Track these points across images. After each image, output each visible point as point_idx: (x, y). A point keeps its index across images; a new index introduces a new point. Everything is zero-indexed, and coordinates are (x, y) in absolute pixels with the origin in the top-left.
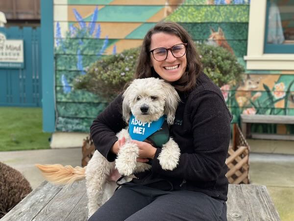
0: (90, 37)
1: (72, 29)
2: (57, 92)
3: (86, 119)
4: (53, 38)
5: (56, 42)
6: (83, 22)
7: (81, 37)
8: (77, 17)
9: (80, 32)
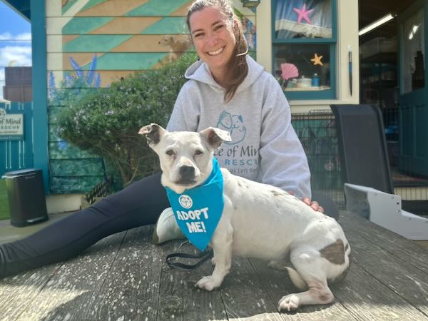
1: (67, 78)
2: (50, 149)
3: (85, 178)
5: (49, 93)
6: (81, 70)
7: (78, 87)
8: (74, 65)
9: (77, 81)
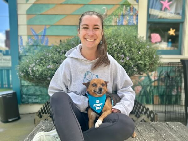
0: (42, 45)
1: (30, 40)
4: (18, 46)
5: (20, 48)
6: (37, 35)
7: (35, 45)
8: (33, 32)
